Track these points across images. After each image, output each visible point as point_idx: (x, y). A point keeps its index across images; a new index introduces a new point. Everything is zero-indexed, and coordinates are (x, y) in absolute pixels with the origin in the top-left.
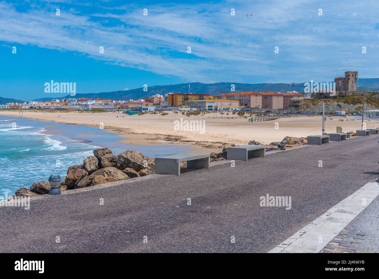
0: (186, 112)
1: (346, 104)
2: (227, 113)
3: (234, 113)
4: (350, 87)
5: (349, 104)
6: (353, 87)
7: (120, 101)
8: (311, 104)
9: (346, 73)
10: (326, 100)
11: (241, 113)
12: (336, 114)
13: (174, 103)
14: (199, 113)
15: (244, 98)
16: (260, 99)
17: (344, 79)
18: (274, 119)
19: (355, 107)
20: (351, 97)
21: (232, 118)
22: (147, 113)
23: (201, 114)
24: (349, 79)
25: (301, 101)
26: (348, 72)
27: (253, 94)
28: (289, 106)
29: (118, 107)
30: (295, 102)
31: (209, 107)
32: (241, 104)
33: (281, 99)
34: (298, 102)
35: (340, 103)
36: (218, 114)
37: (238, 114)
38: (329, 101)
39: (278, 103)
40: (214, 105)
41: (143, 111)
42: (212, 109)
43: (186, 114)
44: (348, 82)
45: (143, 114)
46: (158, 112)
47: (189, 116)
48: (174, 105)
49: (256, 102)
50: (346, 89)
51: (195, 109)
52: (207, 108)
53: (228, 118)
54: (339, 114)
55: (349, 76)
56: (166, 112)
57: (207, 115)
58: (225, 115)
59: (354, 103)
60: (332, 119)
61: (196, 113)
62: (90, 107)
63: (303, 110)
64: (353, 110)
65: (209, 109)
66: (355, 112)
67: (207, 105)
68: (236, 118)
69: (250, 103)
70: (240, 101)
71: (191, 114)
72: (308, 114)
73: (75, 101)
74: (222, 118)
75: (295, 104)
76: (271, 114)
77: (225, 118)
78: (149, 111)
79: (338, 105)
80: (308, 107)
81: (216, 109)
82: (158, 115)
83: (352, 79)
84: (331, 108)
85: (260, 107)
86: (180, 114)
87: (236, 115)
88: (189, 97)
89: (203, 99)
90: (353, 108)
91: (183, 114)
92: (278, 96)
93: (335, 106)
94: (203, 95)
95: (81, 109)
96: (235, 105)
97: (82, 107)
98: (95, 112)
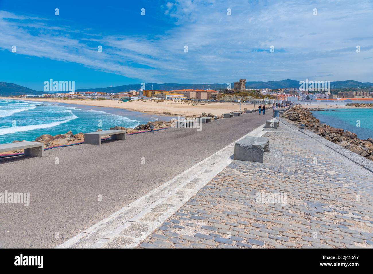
0: (156, 100)
1: (240, 96)
2: (178, 101)
3: (182, 101)
4: (242, 87)
5: (242, 96)
6: (243, 87)
7: (111, 94)
8: (222, 97)
9: (240, 80)
10: (230, 94)
11: (186, 101)
12: (235, 102)
13: (147, 95)
14: (163, 101)
15: (186, 92)
16: (194, 93)
17: (239, 83)
18: (204, 104)
19: (245, 98)
20: (243, 93)
21: (182, 103)
22: (134, 100)
23: (164, 101)
24: (242, 83)
25: (217, 95)
26: (241, 80)
27: (191, 91)
28: (211, 97)
29: (113, 97)
30: (214, 95)
31: (167, 97)
32: (185, 96)
33: (206, 94)
34: (216, 95)
35: (237, 96)
36: (173, 102)
37: (184, 101)
38: (231, 95)
39: (204, 96)
40: (170, 96)
41: (132, 100)
42: (169, 99)
43: (156, 102)
44: (241, 85)
45: (132, 101)
46: (141, 100)
47: (158, 102)
48: (147, 96)
49: (193, 95)
50: (240, 89)
51: (160, 99)
52: (166, 98)
53: (180, 104)
54: (237, 101)
55: (242, 82)
56: (145, 100)
57: (168, 102)
58: (177, 102)
59: (244, 96)
60: (233, 104)
61: (162, 101)
62: (96, 97)
63: (218, 99)
64: (244, 99)
65: (168, 99)
66: (245, 101)
67: (167, 96)
68: (184, 104)
69: (189, 96)
70: (184, 94)
71: (159, 102)
72: (220, 101)
73: (84, 93)
74: (175, 103)
75: (214, 96)
76: (202, 102)
77: (178, 103)
78: (134, 99)
79: (236, 97)
80: (220, 98)
81: (171, 99)
82: (141, 102)
83: (243, 83)
84: (232, 98)
85: (195, 98)
86: (153, 101)
87: (183, 102)
88: (155, 92)
89: (163, 93)
90: (244, 98)
91: (155, 101)
92: (204, 92)
93: (234, 98)
94: (163, 91)
95: (91, 98)
96: (182, 97)
97: (91, 97)
98: (100, 100)
